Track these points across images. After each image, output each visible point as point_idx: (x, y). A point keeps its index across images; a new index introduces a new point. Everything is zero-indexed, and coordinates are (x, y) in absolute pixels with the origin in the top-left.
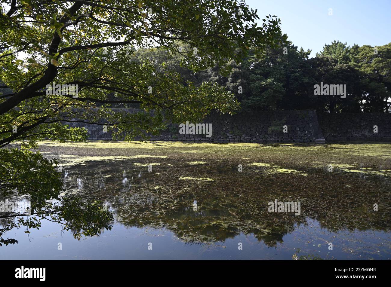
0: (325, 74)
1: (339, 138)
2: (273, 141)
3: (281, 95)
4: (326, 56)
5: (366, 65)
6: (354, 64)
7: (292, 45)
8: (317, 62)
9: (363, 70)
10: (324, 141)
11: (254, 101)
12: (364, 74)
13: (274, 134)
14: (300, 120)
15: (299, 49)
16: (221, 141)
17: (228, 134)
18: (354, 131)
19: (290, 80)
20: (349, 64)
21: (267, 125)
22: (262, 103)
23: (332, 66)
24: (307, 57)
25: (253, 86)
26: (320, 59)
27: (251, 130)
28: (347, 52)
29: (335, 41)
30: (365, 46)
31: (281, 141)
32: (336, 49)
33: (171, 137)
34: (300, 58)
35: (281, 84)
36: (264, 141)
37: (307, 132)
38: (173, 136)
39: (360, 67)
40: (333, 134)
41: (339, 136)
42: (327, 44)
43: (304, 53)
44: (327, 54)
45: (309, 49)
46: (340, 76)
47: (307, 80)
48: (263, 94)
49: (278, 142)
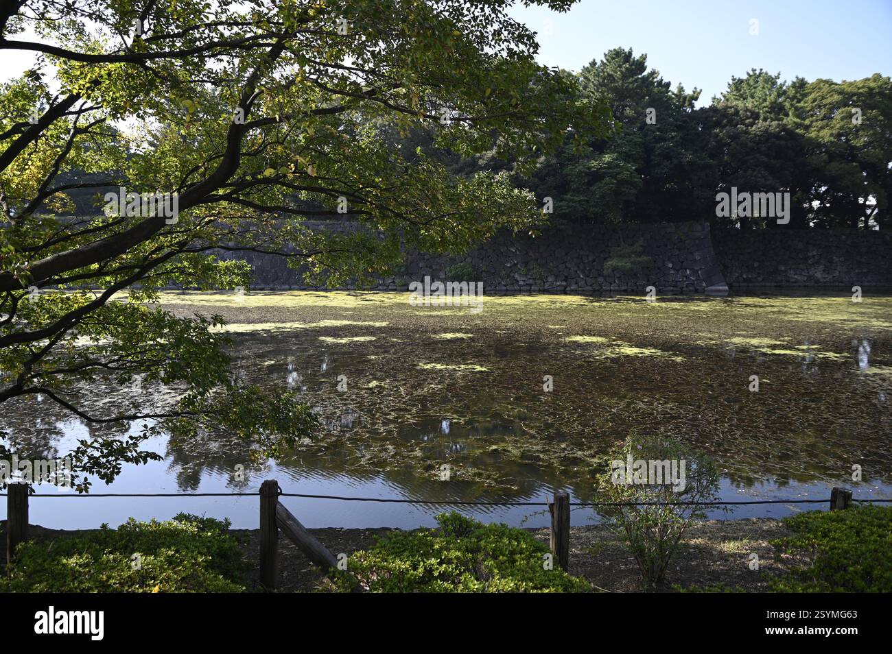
0: (729, 144)
1: (758, 284)
2: (614, 291)
3: (633, 191)
4: (734, 104)
5: (820, 124)
6: (794, 122)
7: (659, 78)
8: (712, 117)
9: (813, 135)
10: (725, 291)
11: (574, 204)
12: (816, 145)
13: (618, 275)
14: (675, 244)
15: (674, 89)
16: (501, 290)
17: (516, 276)
18: (790, 269)
19: (653, 157)
20: (785, 121)
21: (602, 255)
22: (592, 209)
23: (747, 126)
24: (692, 106)
25: (572, 170)
26: (719, 110)
27: (566, 267)
28: (779, 95)
29: (754, 70)
30: (820, 81)
31: (633, 291)
32: (755, 88)
33: (393, 282)
34: (677, 107)
35: (633, 166)
36: (594, 291)
37: (688, 272)
38: (397, 281)
39: (807, 128)
40: (745, 276)
41: (760, 279)
42: (737, 77)
43: (685, 98)
44: (735, 99)
45: (695, 88)
46: (764, 149)
47: (689, 158)
48: (594, 188)
49: (626, 292)
